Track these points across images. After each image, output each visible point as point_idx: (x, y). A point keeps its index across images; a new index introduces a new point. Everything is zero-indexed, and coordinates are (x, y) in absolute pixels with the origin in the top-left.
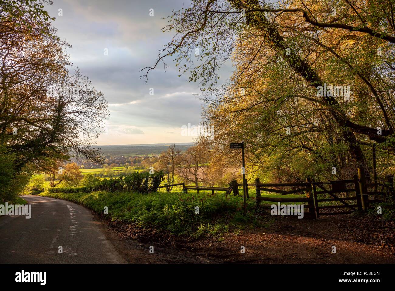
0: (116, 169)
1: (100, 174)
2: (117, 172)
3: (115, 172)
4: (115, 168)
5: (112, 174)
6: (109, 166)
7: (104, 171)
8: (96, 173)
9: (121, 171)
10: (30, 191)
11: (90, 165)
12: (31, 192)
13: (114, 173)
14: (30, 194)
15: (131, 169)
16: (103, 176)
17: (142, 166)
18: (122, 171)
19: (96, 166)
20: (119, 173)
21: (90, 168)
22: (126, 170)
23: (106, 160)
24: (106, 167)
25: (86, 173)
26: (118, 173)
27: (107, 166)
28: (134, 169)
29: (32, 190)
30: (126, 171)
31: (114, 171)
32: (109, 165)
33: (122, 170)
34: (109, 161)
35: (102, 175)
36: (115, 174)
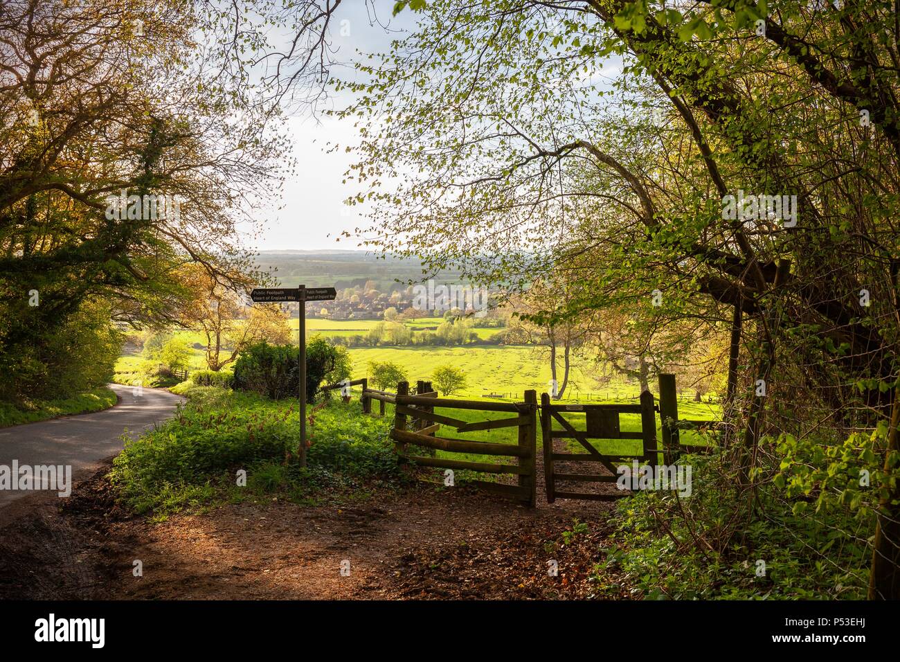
0: (421, 323)
1: (371, 336)
2: (421, 332)
3: (415, 332)
4: (416, 320)
5: (405, 339)
6: (401, 315)
7: (381, 330)
8: (359, 334)
9: (432, 332)
10: (153, 376)
11: (344, 310)
12: (155, 379)
13: (412, 335)
14: (152, 384)
15: (462, 327)
16: (378, 344)
17: (497, 316)
18: (436, 332)
19: (362, 313)
20: (427, 338)
21: (347, 319)
22: (449, 329)
23: (393, 296)
24: (392, 317)
25: (329, 332)
26: (424, 335)
27: (394, 315)
28: (472, 327)
29: (158, 374)
30: (446, 333)
31: (414, 329)
32: (400, 311)
33: (435, 328)
34: (402, 299)
35: (377, 340)
36: (414, 340)
